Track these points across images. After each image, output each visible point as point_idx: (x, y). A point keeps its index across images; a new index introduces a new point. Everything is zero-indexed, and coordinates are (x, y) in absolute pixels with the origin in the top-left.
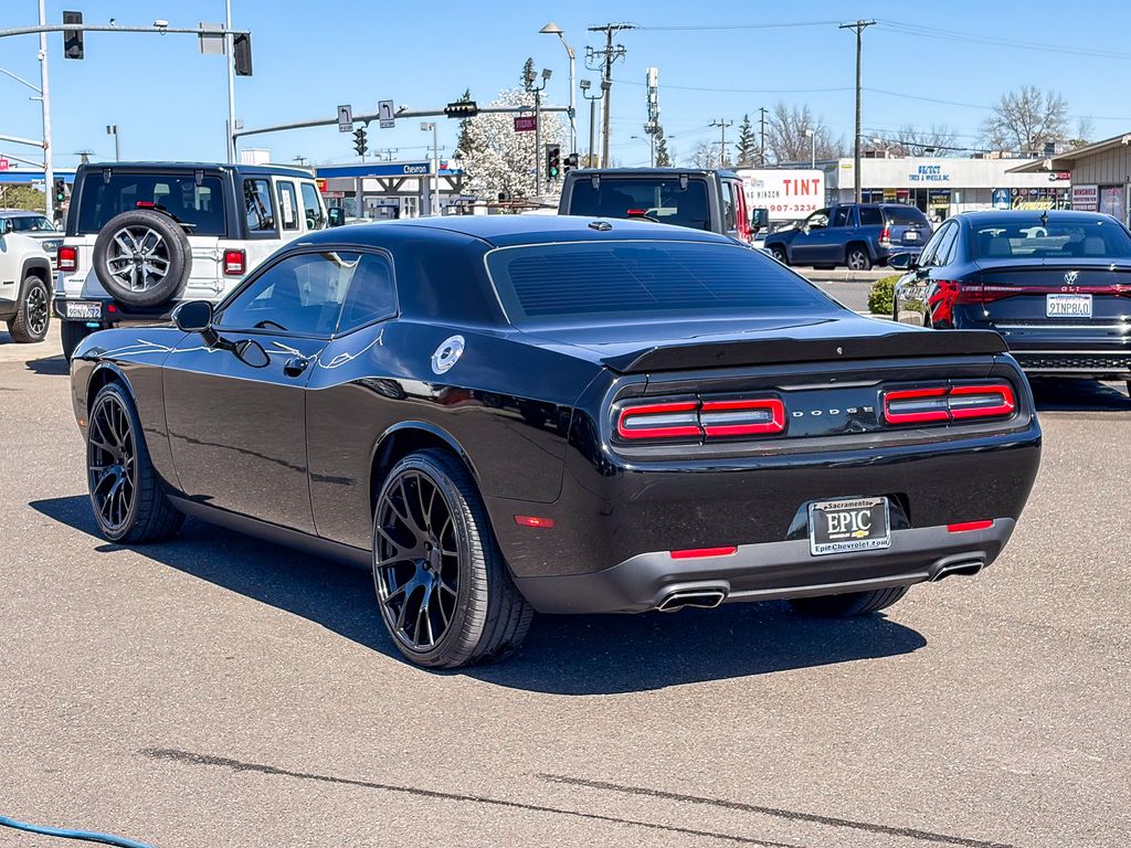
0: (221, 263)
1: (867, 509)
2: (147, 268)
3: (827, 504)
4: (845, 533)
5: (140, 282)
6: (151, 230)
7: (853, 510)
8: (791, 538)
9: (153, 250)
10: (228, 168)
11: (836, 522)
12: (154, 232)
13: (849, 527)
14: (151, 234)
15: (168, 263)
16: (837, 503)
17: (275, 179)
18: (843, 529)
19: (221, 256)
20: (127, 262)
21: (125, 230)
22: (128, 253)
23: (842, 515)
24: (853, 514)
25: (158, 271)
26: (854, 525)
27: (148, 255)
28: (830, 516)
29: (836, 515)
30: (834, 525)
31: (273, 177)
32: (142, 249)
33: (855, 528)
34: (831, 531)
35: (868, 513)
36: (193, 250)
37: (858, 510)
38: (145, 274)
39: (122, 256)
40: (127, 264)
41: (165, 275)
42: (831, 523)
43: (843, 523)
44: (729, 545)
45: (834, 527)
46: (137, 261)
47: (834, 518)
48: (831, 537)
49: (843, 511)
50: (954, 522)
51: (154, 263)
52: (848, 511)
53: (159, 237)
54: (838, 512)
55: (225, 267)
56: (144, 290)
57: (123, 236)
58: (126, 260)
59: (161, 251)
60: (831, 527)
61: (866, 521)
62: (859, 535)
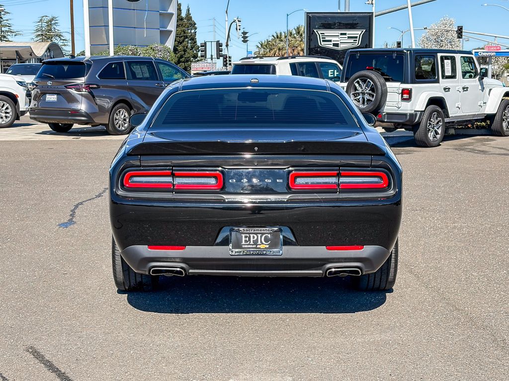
0: (400, 95)
1: (267, 233)
2: (367, 97)
3: (242, 229)
4: (253, 245)
5: (363, 103)
6: (368, 80)
7: (260, 233)
8: (218, 245)
9: (369, 89)
10: (408, 51)
11: (247, 239)
12: (370, 81)
13: (256, 242)
14: (369, 82)
15: (375, 95)
16: (248, 229)
17: (439, 55)
18: (252, 243)
19: (400, 92)
20: (359, 94)
21: (358, 79)
22: (360, 90)
23: (252, 235)
24: (259, 235)
25: (371, 98)
26: (259, 241)
27: (367, 91)
28: (243, 235)
29: (248, 235)
31: (438, 54)
32: (365, 88)
33: (259, 243)
34: (243, 243)
35: (269, 235)
36: (388, 89)
37: (263, 234)
38: (366, 100)
39: (357, 92)
40: (359, 95)
41: (373, 100)
42: (244, 239)
43: (252, 239)
44: (181, 245)
45: (246, 241)
46: (363, 94)
47: (246, 237)
48: (243, 246)
49: (252, 233)
50: (330, 245)
51: (370, 94)
52: (257, 234)
53: (372, 83)
54: (249, 234)
55: (402, 96)
56: (365, 107)
57: (358, 82)
58: (358, 93)
59: (372, 90)
60: (243, 241)
61: (266, 240)
62: (262, 246)
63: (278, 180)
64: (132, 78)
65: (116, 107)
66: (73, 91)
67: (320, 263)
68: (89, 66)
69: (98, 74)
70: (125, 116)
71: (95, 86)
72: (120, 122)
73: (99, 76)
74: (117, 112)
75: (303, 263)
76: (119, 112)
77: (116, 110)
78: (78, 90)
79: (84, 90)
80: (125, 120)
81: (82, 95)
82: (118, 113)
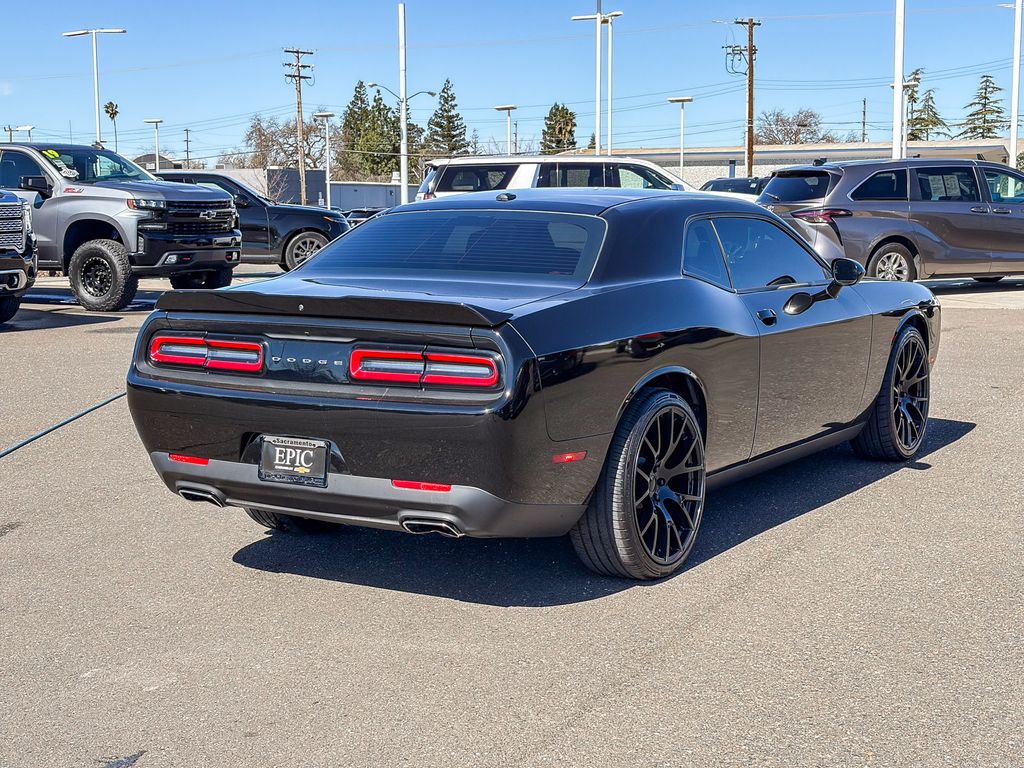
1: (309, 449)
3: (275, 438)
4: (289, 466)
7: (298, 448)
11: (283, 456)
13: (293, 461)
16: (284, 439)
18: (288, 463)
23: (289, 450)
24: (299, 451)
26: (298, 461)
28: (278, 449)
29: (284, 449)
30: (280, 458)
33: (297, 464)
34: (277, 462)
35: (311, 453)
37: (303, 449)
42: (278, 455)
43: (288, 457)
45: (281, 459)
47: (281, 452)
48: (276, 467)
49: (289, 447)
52: (295, 448)
54: (286, 447)
60: (277, 458)
61: (308, 460)
62: (301, 470)
63: (336, 363)
64: (921, 198)
65: (881, 250)
66: (803, 223)
67: (390, 508)
68: (837, 178)
69: (852, 191)
70: (900, 265)
71: (842, 212)
72: (890, 276)
73: (852, 196)
74: (884, 258)
75: (365, 505)
76: (889, 258)
77: (881, 255)
78: (811, 220)
79: (821, 220)
80: (900, 272)
81: (817, 228)
82: (886, 260)
